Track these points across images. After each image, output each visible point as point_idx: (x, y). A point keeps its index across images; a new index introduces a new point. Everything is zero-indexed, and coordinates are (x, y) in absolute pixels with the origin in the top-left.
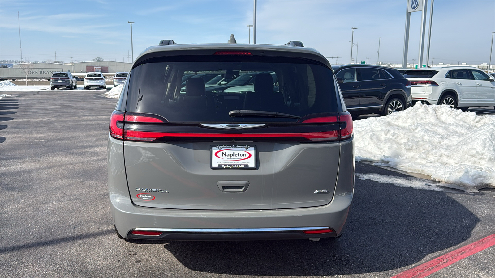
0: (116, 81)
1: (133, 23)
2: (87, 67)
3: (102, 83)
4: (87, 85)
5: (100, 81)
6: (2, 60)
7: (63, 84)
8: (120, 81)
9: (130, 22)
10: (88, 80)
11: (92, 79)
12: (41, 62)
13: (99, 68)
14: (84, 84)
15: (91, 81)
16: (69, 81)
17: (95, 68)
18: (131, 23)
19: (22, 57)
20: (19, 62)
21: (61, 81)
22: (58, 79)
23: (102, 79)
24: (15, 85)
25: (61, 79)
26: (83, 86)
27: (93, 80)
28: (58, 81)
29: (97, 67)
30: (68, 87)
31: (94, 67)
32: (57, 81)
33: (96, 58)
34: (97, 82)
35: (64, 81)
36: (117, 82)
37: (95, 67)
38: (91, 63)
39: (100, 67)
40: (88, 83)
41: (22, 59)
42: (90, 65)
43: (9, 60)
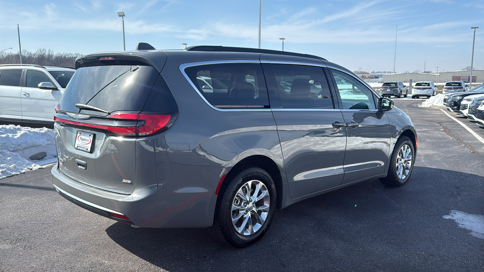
0: (444, 90)
1: (478, 28)
2: (453, 76)
3: (429, 92)
4: (413, 94)
5: (427, 90)
6: (377, 71)
7: (392, 92)
8: (449, 91)
9: (473, 27)
10: (415, 90)
11: (420, 88)
12: (412, 72)
13: (466, 78)
14: (411, 94)
15: (419, 91)
16: (397, 90)
17: (462, 78)
18: (475, 28)
19: (394, 68)
20: (390, 73)
21: (390, 90)
22: (387, 88)
23: (431, 88)
24: (351, 94)
25: (390, 88)
26: (411, 95)
27: (420, 90)
28: (387, 90)
29: (465, 76)
30: (396, 96)
31: (460, 76)
32: (385, 90)
33: (467, 67)
34: (424, 91)
35: (392, 90)
36: (445, 92)
37: (462, 76)
38: (458, 73)
39: (467, 76)
40: (415, 93)
41: (394, 70)
42: (456, 74)
43: (383, 71)
